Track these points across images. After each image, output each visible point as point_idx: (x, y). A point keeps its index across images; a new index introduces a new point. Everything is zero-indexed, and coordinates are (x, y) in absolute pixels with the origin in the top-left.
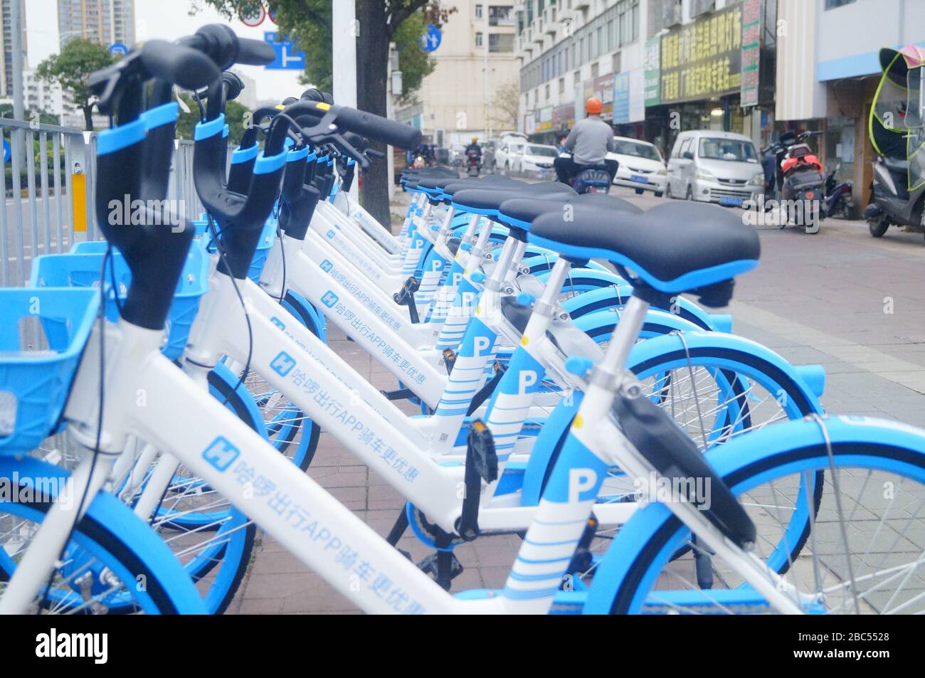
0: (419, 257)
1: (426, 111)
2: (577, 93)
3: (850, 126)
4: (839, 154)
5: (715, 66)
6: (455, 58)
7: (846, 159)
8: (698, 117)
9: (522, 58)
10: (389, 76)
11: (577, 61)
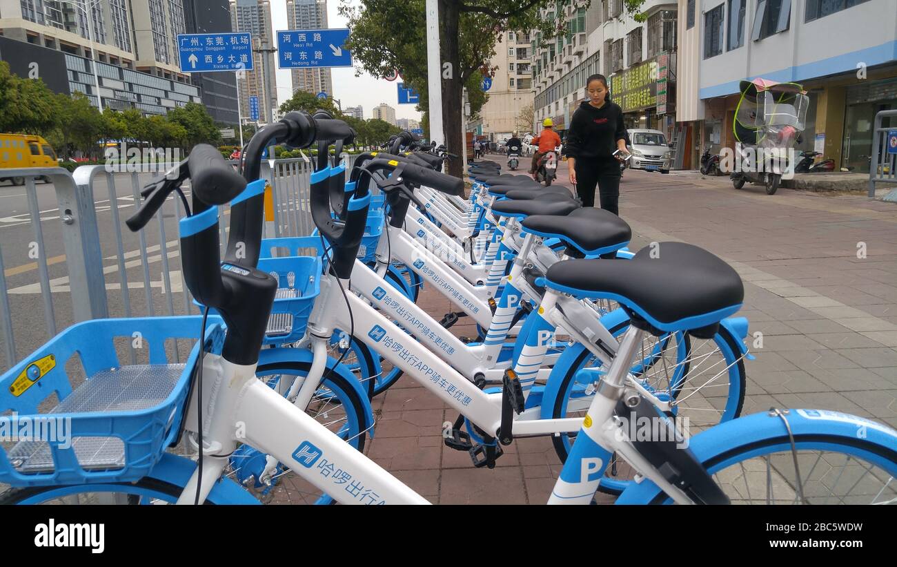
0: (478, 217)
1: (485, 123)
2: (566, 110)
3: (718, 123)
4: (711, 139)
5: (642, 93)
6: (500, 93)
7: (716, 142)
8: (632, 121)
9: (535, 92)
10: (463, 105)
11: (566, 92)
